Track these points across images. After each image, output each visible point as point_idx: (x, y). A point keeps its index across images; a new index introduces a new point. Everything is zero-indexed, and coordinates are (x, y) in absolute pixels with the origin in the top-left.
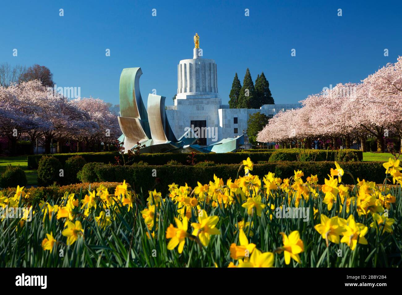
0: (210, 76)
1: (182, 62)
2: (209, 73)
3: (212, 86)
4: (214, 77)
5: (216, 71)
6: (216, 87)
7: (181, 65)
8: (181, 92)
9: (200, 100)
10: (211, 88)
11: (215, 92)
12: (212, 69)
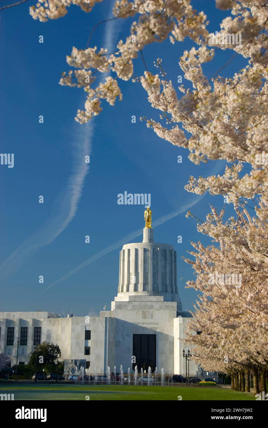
0: (166, 268)
1: (126, 247)
2: (164, 264)
3: (168, 282)
4: (171, 270)
5: (175, 261)
6: (174, 284)
7: (124, 251)
8: (122, 291)
9: (149, 303)
10: (166, 286)
11: (172, 292)
12: (168, 257)
